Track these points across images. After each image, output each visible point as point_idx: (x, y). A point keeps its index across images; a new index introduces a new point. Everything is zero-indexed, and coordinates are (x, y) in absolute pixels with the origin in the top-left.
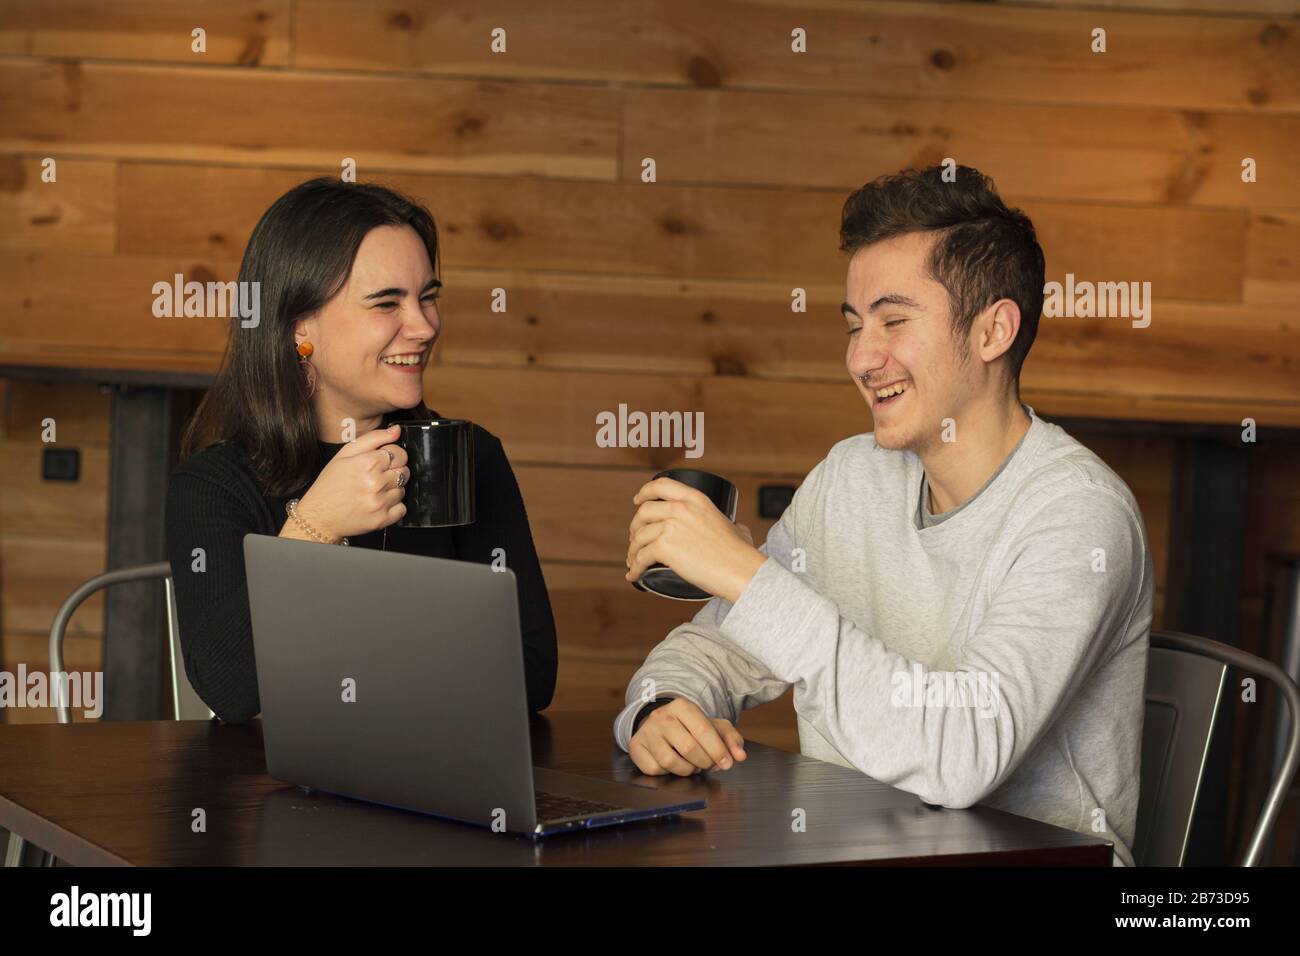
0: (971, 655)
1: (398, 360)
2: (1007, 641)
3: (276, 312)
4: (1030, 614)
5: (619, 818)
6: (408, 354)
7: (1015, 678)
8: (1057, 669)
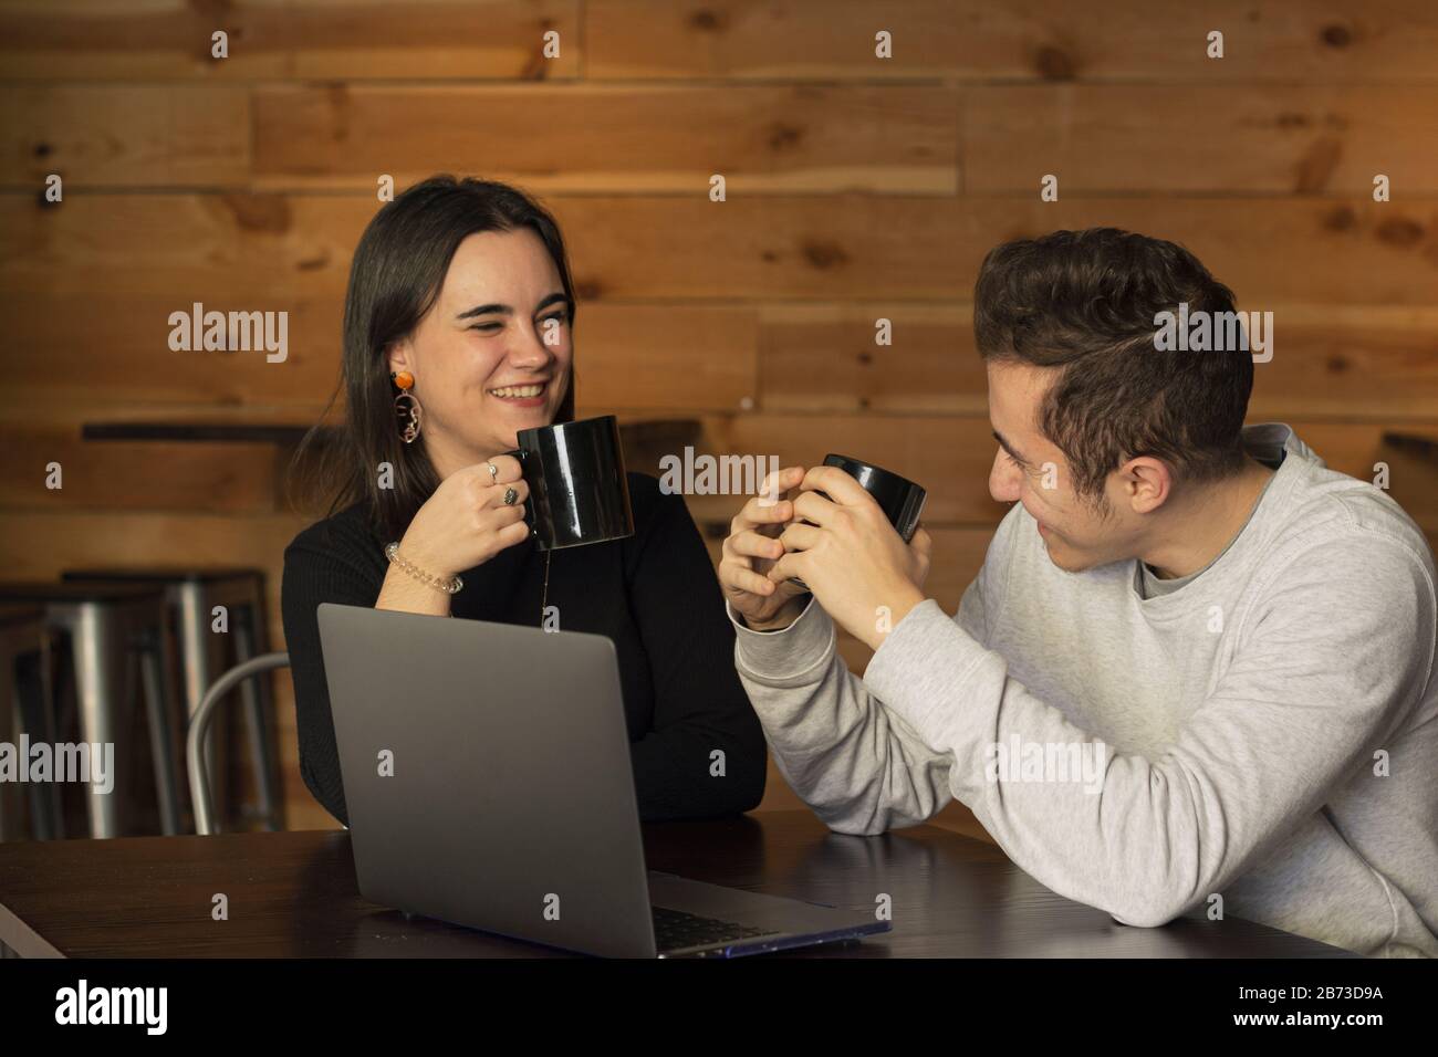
0: (1184, 734)
1: (509, 392)
2: (1229, 718)
3: (366, 339)
4: (1262, 688)
5: (771, 944)
6: (520, 386)
7: (1234, 766)
8: (1293, 755)
